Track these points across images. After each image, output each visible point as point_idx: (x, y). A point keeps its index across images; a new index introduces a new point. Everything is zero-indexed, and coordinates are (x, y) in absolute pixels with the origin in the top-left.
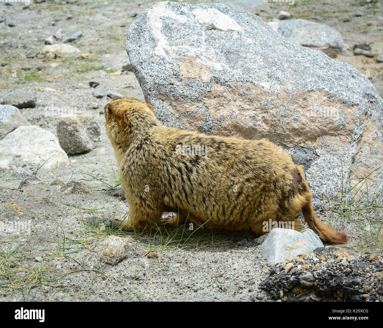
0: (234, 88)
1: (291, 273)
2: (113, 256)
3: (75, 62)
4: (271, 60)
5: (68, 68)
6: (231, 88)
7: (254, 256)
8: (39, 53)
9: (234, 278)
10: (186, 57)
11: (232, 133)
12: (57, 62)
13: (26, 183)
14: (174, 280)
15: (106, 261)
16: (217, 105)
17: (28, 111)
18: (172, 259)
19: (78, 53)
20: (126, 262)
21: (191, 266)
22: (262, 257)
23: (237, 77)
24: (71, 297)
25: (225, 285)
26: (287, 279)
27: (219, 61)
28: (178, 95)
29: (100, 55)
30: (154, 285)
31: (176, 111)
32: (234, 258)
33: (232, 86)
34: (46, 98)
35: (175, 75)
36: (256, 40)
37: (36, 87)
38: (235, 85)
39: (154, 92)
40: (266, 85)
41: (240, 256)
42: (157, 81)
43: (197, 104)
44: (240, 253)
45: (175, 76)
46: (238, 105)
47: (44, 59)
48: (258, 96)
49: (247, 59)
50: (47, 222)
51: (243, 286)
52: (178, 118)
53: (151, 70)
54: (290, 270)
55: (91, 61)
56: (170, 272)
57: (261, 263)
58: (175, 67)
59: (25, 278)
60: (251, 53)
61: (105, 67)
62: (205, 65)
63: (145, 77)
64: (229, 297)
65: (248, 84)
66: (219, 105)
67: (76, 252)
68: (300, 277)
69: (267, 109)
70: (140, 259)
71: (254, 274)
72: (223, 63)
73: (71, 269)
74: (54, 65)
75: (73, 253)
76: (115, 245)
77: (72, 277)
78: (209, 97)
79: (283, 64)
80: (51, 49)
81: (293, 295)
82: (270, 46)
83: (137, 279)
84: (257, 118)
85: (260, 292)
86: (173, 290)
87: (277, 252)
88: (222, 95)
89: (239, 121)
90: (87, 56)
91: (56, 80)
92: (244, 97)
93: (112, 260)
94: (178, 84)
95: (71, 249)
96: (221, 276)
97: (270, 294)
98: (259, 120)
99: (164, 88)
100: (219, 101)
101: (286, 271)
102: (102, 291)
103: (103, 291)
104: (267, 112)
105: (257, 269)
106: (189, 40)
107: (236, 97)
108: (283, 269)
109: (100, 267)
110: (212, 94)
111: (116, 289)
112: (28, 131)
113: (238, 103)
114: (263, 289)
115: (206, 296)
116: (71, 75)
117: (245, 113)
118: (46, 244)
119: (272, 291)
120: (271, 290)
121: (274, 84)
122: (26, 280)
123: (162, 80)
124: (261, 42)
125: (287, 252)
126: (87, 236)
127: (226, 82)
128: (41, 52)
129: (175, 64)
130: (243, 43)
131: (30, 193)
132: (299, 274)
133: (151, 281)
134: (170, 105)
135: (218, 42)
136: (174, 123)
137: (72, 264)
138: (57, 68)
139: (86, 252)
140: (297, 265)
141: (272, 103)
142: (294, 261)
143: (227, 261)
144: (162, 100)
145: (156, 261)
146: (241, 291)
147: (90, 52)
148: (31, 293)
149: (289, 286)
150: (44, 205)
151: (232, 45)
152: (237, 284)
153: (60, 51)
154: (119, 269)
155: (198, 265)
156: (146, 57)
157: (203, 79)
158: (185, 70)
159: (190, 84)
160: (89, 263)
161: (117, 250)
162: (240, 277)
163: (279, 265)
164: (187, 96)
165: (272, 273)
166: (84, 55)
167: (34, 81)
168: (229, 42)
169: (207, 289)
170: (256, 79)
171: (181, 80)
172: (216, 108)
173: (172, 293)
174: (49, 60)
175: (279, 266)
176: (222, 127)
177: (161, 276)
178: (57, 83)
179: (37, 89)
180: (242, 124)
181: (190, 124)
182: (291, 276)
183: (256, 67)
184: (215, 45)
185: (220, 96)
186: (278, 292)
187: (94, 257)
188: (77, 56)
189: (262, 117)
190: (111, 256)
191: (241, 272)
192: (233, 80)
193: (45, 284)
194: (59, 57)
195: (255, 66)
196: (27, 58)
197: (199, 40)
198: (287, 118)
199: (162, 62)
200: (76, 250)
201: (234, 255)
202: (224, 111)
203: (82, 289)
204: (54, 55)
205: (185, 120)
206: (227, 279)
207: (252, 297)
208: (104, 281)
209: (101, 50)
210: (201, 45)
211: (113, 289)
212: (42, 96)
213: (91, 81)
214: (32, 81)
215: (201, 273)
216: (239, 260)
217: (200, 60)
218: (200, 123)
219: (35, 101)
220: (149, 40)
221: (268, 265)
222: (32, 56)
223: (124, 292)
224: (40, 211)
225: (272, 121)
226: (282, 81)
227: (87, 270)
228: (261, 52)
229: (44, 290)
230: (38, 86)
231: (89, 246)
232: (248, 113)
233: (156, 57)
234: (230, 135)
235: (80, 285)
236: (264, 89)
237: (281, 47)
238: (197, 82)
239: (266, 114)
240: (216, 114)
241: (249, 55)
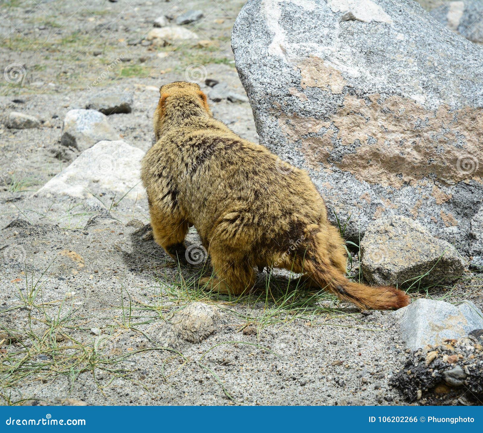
0: (375, 102)
1: (433, 366)
2: (195, 330)
3: (190, 51)
4: (428, 64)
5: (180, 59)
6: (371, 101)
7: (389, 336)
8: (144, 39)
9: (357, 368)
10: (310, 59)
11: (371, 163)
12: (167, 51)
13: (94, 222)
14: (276, 367)
15: (186, 337)
16: (350, 125)
17: (121, 117)
18: (276, 336)
19: (196, 39)
20: (213, 339)
21: (301, 348)
22: (399, 339)
23: (380, 86)
24: (134, 387)
25: (345, 377)
26: (428, 374)
27: (356, 64)
28: (297, 111)
29: (223, 43)
30: (248, 374)
31: (294, 132)
32: (361, 338)
33: (372, 99)
34: (147, 100)
35: (295, 83)
36: (409, 35)
37: (136, 85)
38: (377, 98)
39: (265, 105)
40: (420, 99)
41: (369, 335)
42: (269, 91)
43: (322, 123)
44: (371, 332)
45: (294, 85)
46: (380, 125)
47: (150, 47)
48: (408, 114)
49: (395, 63)
50: (114, 279)
51: (369, 380)
52: (296, 141)
53: (262, 75)
54: (433, 361)
55: (212, 50)
56: (271, 355)
57: (397, 347)
58: (294, 71)
59: (74, 358)
60: (402, 53)
61: (228, 59)
62: (336, 69)
63: (254, 84)
64: (348, 395)
65: (395, 96)
66: (353, 125)
67: (147, 323)
68: (445, 372)
69: (420, 132)
70: (233, 335)
71: (386, 363)
72: (362, 67)
73: (137, 346)
74: (161, 55)
75: (143, 324)
76: (199, 315)
77: (137, 358)
78: (341, 114)
79: (446, 69)
80: (160, 33)
81: (435, 396)
82: (429, 45)
83: (225, 364)
84: (406, 143)
85: (391, 390)
86: (273, 381)
87: (420, 333)
88: (358, 112)
89: (381, 147)
90: (207, 44)
91: (162, 75)
92: (388, 115)
93: (195, 336)
94: (298, 95)
95: (142, 319)
96: (340, 364)
97: (404, 393)
98: (409, 147)
99: (279, 100)
100: (354, 120)
101: (427, 362)
102: (176, 379)
103: (178, 380)
104: (420, 136)
105: (391, 356)
106: (316, 35)
107: (377, 114)
108: (423, 359)
109: (178, 344)
110: (344, 110)
111: (196, 377)
112: (110, 148)
113: (380, 122)
114: (394, 386)
115: (317, 393)
116: (183, 69)
117: (389, 137)
118: (108, 309)
119: (407, 390)
120: (405, 388)
121: (431, 98)
122: (75, 360)
123: (276, 89)
124: (417, 39)
125: (434, 333)
126: (165, 300)
127: (365, 93)
128: (146, 38)
129: (295, 68)
130: (391, 40)
131: (97, 237)
132: (444, 368)
133: (244, 368)
134: (287, 123)
135: (356, 37)
136: (291, 148)
137: (140, 340)
138: (165, 60)
139: (160, 323)
140: (442, 355)
141: (427, 124)
142: (439, 348)
143: (351, 343)
144: (276, 117)
145: (255, 339)
146: (365, 387)
147: (212, 39)
148: (79, 379)
149: (430, 384)
150: (113, 254)
151: (375, 43)
152: (361, 376)
153: (170, 37)
154: (202, 348)
155: (311, 346)
156: (256, 58)
157: (332, 88)
158: (308, 76)
159: (315, 96)
160: (163, 339)
161: (201, 323)
162: (366, 366)
163: (419, 353)
164: (309, 112)
165: (409, 364)
166: (202, 42)
167: (134, 76)
168: (371, 38)
169: (319, 382)
170: (406, 90)
171: (302, 90)
172: (349, 129)
173: (271, 387)
174: (156, 49)
175: (418, 356)
176: (357, 155)
177: (259, 361)
178: (163, 80)
179: (136, 88)
180: (384, 151)
181: (313, 149)
182: (433, 370)
183: (408, 73)
184: (352, 43)
185: (355, 112)
186: (414, 392)
187: (170, 330)
188: (194, 44)
189: (413, 142)
190: (193, 331)
191: (368, 359)
192: (373, 90)
193: (101, 367)
194: (170, 45)
195: (406, 72)
196: (129, 45)
197: (330, 35)
198: (447, 145)
199: (277, 65)
200: (147, 320)
201: (362, 333)
202: (360, 133)
203: (150, 376)
204: (163, 42)
205: (306, 144)
206: (349, 368)
207: (378, 397)
208: (180, 365)
209: (225, 36)
210: (332, 42)
211: (191, 378)
212: (142, 97)
213: (209, 78)
214: (131, 76)
215: (314, 358)
216: (368, 341)
217: (329, 63)
218: (327, 149)
219: (131, 104)
220: (261, 34)
221: (407, 351)
222: (135, 42)
223: (205, 382)
224: (107, 263)
225: (426, 148)
226: (442, 93)
227: (159, 349)
228: (415, 52)
229: (98, 375)
230: (138, 83)
231: (166, 315)
232: (393, 137)
233: (269, 58)
234: (367, 167)
235: (147, 370)
236: (417, 104)
237: (444, 46)
238: (324, 93)
239: (418, 139)
240: (350, 137)
241: (398, 57)
